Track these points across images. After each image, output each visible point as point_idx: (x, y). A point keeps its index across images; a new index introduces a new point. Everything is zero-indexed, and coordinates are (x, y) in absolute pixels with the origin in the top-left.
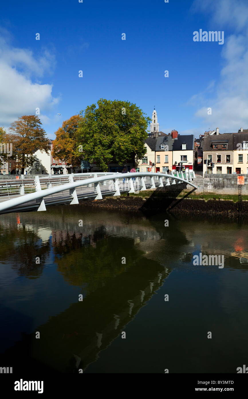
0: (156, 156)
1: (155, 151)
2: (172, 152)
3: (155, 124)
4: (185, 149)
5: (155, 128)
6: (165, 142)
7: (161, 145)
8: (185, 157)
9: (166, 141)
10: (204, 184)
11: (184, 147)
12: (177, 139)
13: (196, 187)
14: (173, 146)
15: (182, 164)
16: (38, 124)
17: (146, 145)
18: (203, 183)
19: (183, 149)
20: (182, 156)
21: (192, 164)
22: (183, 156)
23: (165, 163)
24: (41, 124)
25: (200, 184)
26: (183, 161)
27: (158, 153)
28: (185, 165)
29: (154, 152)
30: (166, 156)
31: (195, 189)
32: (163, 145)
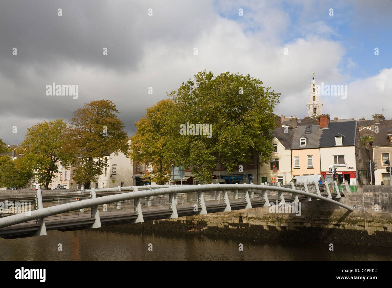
0: (294, 159)
1: (292, 150)
2: (319, 149)
3: (315, 103)
4: (341, 144)
5: (315, 109)
6: (308, 134)
7: (301, 139)
8: (342, 157)
9: (310, 132)
10: (365, 202)
11: (339, 141)
12: (328, 129)
13: (351, 207)
14: (320, 140)
15: (336, 170)
16: (113, 112)
17: (276, 140)
18: (362, 201)
19: (337, 144)
20: (335, 157)
21: (355, 169)
22: (338, 157)
23: (307, 168)
24: (117, 111)
25: (357, 203)
26: (338, 165)
27: (295, 153)
28: (342, 172)
29: (290, 150)
30: (310, 156)
31: (350, 211)
32: (304, 140)
